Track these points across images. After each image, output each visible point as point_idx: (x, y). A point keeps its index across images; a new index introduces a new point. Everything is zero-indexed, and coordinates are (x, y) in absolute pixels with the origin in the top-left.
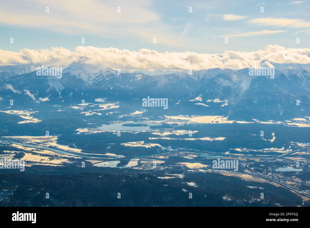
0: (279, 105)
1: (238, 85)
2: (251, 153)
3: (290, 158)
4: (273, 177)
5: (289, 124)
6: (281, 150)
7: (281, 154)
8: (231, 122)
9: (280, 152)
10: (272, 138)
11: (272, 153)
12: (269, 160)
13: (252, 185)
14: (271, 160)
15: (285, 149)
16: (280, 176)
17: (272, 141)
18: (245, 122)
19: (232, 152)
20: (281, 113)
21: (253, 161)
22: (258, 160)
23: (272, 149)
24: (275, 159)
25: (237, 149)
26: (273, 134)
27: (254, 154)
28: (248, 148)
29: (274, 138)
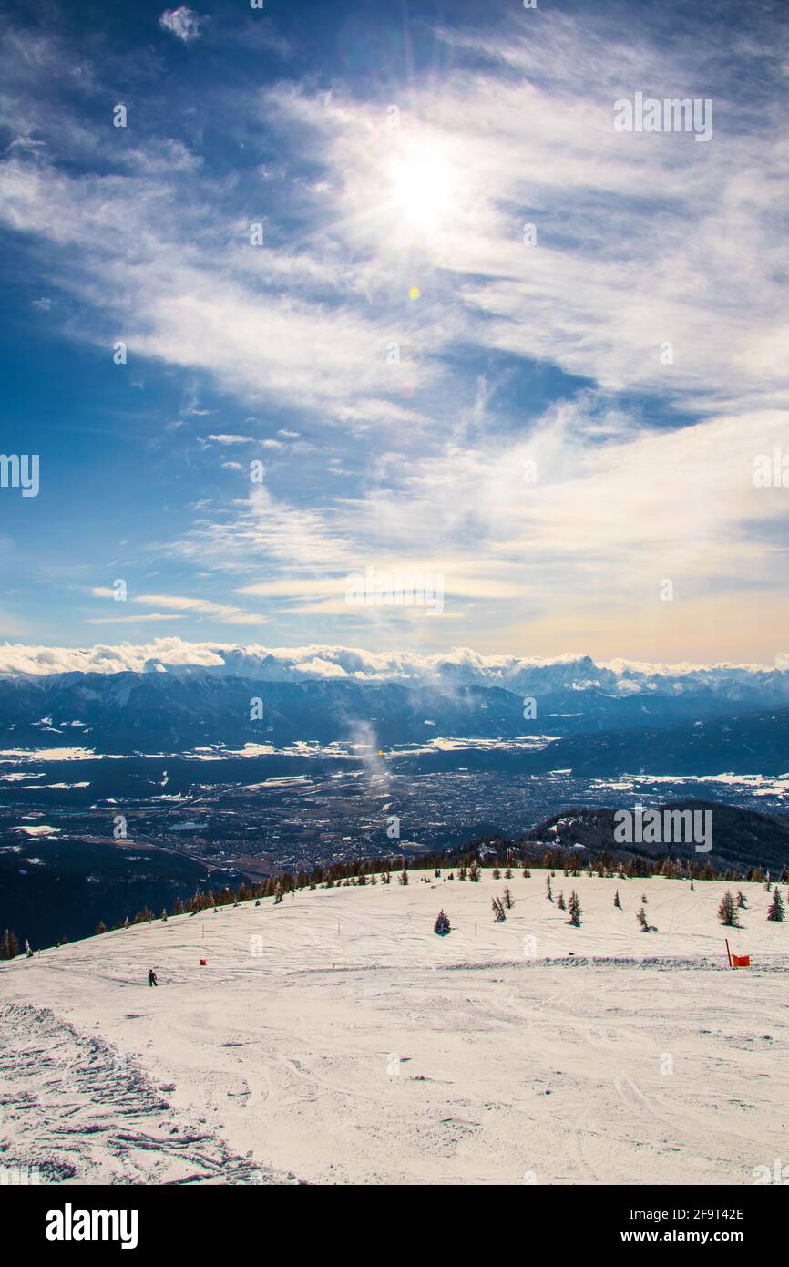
0: (173, 729)
1: (111, 697)
2: (131, 804)
3: (190, 808)
4: (165, 840)
5: (188, 757)
6: (177, 798)
7: (178, 803)
8: (100, 757)
9: (175, 800)
10: (163, 780)
11: (164, 803)
12: (160, 813)
13: (133, 856)
14: (162, 813)
15: (183, 796)
16: (175, 837)
17: (163, 783)
18: (122, 757)
19: (100, 805)
20: (177, 741)
21: (134, 817)
22: (142, 815)
23: (164, 796)
24: (168, 812)
25: (109, 800)
26: (165, 773)
27: (136, 805)
28: (126, 798)
29: (167, 779)
